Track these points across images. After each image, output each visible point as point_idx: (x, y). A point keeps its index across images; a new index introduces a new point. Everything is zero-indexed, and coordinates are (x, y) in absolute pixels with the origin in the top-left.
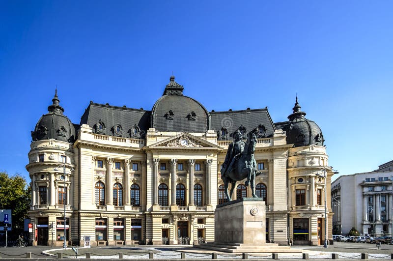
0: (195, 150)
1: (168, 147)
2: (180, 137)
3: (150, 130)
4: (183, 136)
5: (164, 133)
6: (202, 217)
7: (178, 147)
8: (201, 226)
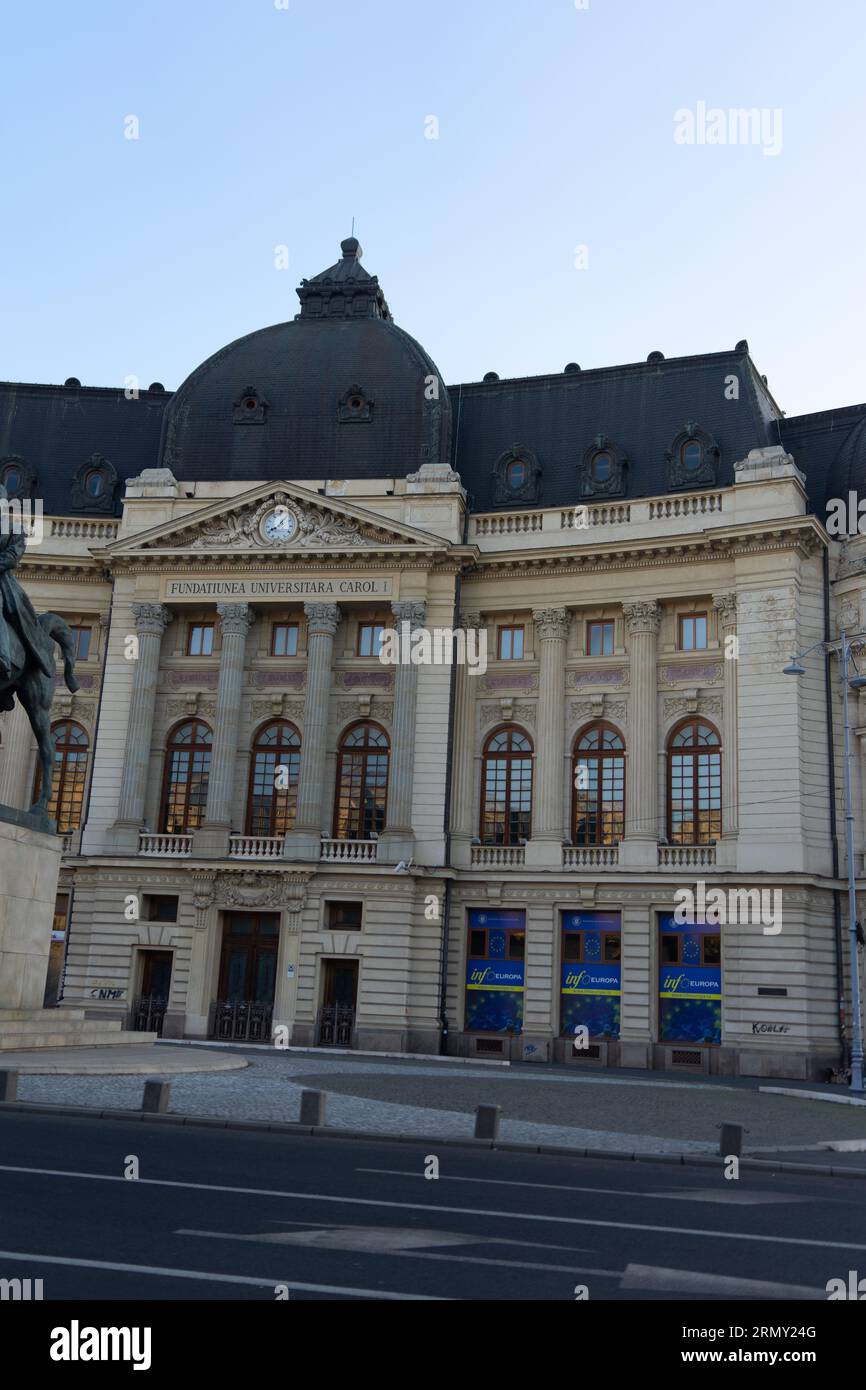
0: (328, 557)
1: (197, 548)
2: (260, 502)
3: (148, 474)
4: (272, 496)
5: (204, 489)
6: (343, 892)
7: (244, 547)
8: (341, 943)
